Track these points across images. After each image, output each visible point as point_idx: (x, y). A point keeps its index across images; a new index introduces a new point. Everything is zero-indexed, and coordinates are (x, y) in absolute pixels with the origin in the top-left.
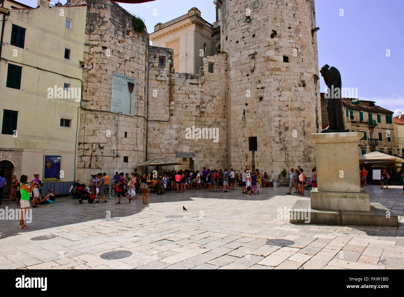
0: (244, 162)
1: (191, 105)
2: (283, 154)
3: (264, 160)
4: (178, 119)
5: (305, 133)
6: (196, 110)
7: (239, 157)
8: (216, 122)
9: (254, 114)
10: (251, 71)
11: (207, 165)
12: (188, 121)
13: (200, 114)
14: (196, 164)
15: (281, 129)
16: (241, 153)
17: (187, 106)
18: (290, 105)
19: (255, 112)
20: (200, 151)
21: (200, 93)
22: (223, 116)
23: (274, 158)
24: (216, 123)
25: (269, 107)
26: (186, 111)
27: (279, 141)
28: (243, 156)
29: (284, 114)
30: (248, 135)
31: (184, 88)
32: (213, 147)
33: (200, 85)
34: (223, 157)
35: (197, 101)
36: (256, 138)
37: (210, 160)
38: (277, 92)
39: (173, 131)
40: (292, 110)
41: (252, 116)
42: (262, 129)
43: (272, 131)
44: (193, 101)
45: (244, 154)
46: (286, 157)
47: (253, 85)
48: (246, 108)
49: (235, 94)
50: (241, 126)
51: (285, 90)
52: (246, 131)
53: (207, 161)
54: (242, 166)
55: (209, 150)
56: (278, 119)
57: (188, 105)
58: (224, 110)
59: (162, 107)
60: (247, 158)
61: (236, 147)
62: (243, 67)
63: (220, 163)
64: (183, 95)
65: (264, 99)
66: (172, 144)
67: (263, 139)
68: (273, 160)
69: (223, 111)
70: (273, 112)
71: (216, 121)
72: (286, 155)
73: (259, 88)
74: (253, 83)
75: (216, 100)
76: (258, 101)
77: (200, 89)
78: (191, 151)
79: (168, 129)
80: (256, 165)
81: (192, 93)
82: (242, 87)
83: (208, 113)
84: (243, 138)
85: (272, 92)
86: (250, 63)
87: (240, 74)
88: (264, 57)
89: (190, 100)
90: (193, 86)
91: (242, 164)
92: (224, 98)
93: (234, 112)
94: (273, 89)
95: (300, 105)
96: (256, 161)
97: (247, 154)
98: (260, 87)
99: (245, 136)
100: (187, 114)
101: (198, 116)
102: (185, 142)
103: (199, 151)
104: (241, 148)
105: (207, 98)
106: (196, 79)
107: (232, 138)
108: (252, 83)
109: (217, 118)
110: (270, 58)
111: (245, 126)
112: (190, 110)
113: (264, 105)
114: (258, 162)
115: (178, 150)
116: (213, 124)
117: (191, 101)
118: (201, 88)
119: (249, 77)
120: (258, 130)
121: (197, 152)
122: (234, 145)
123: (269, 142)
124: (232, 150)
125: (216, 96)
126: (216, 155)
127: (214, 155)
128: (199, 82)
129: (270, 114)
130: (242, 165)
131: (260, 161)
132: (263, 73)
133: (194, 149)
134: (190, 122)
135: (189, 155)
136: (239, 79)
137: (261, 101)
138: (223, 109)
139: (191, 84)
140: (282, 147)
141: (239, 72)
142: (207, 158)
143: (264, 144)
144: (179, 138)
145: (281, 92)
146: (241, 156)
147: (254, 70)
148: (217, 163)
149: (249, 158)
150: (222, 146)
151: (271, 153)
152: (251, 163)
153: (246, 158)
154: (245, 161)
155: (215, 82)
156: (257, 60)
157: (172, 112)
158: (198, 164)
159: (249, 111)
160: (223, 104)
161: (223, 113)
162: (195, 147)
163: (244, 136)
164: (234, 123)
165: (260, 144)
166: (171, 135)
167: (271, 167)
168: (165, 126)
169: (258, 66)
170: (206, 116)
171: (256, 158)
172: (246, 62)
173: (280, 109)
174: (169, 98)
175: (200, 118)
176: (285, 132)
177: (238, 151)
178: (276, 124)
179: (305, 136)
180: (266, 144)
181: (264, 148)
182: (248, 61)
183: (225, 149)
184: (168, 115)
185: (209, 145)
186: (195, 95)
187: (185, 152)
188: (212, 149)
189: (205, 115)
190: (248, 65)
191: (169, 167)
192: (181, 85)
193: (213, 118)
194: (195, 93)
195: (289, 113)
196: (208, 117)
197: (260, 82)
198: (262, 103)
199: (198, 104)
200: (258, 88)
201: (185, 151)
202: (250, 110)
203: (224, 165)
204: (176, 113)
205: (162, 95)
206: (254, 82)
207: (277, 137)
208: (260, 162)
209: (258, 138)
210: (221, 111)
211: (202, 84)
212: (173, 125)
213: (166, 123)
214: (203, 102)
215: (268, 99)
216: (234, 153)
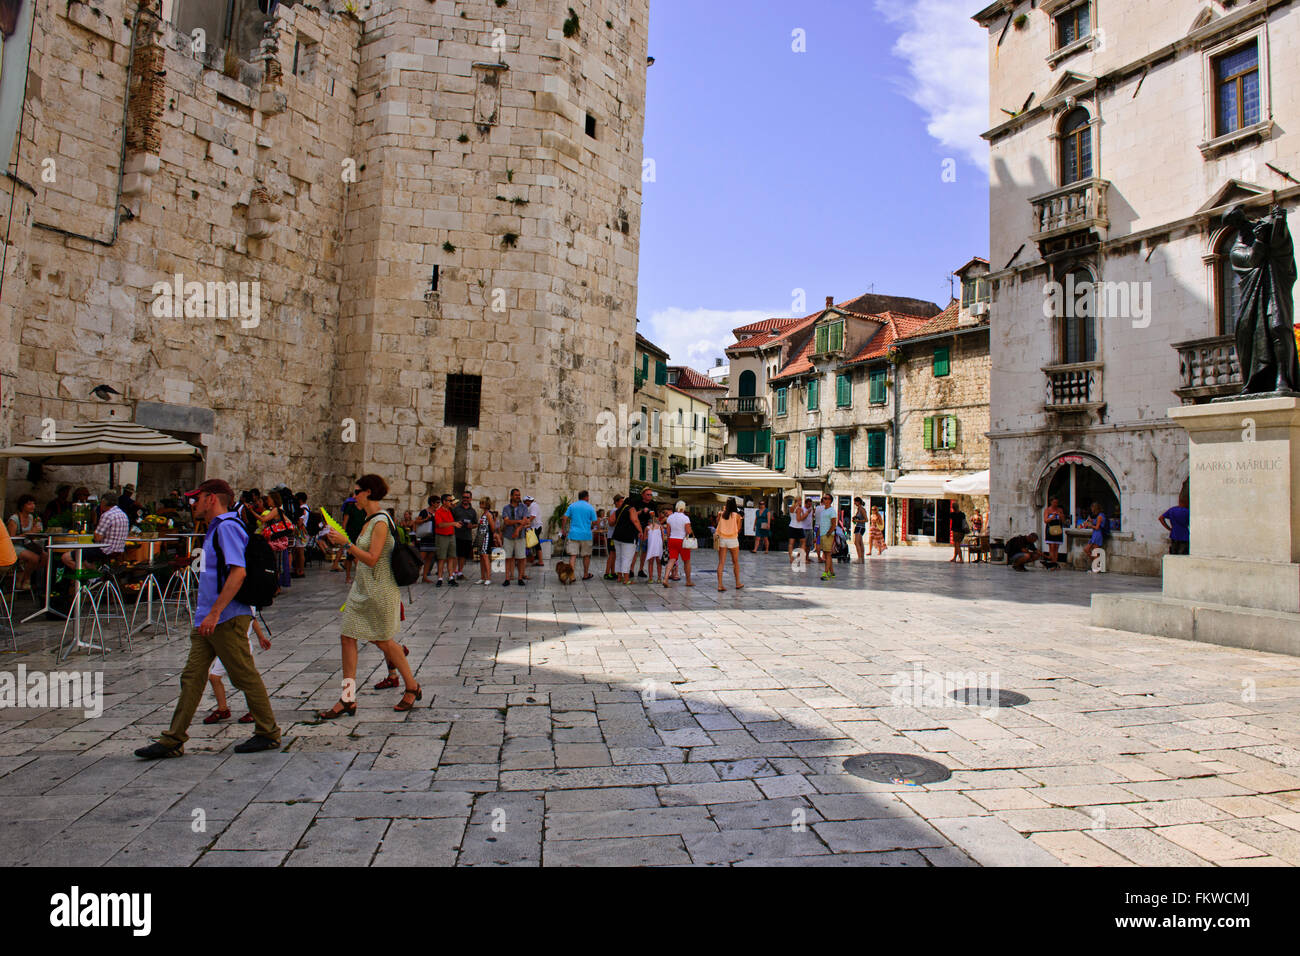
0: (422, 467)
1: (215, 193)
2: (565, 446)
3: (504, 463)
4: (153, 243)
5: (616, 383)
6: (232, 224)
7: (401, 447)
8: (300, 294)
9: (475, 288)
10: (479, 129)
11: (255, 469)
12: (194, 264)
13: (246, 244)
14: (215, 462)
15: (565, 361)
16: (408, 431)
17: (196, 195)
18: (590, 284)
19: (481, 284)
20: (234, 409)
21: (254, 152)
22: (328, 276)
23: (542, 459)
24: (299, 298)
25: (540, 276)
26: (190, 217)
27: (558, 402)
28: (419, 442)
29: (577, 310)
30: (445, 366)
31: (192, 106)
32: (281, 396)
33: (257, 117)
34: (314, 439)
35: (239, 186)
36: (476, 380)
37: (268, 450)
38: (564, 229)
39: (126, 297)
40: (595, 300)
41: (468, 294)
42: (505, 352)
43: (542, 363)
44: (223, 179)
45: (421, 436)
46: (571, 458)
47: (480, 181)
48: (444, 261)
49: (399, 198)
50: (420, 326)
51: (582, 228)
52: (438, 349)
53: (256, 452)
54: (410, 482)
55: (265, 406)
56: (559, 323)
57: (200, 190)
58: (333, 249)
59: (83, 167)
60: (433, 450)
61: (391, 408)
62: (446, 101)
63: (303, 464)
64: (185, 137)
65: (521, 242)
66: (117, 359)
67: (506, 387)
68: (538, 465)
69: (328, 253)
70: (548, 294)
71: (299, 289)
72: (571, 452)
73: (504, 199)
74: (481, 174)
75: (310, 200)
76: (497, 246)
77: (255, 135)
78: (195, 404)
79: (104, 285)
80: (470, 479)
81: (224, 140)
82: (436, 178)
83: (275, 247)
84: (425, 375)
85: (551, 223)
86: (475, 95)
87: (431, 124)
88: (534, 93)
89: (210, 171)
90: (229, 110)
91: (413, 474)
92: (336, 198)
93: (393, 266)
94: (555, 214)
95: (612, 291)
96: (471, 464)
97: (437, 436)
98: (509, 197)
99: (433, 368)
100: (193, 233)
101: (239, 248)
102: (174, 358)
103: (231, 406)
104: (410, 413)
105: (277, 183)
106: (243, 83)
107: (370, 367)
108: (477, 173)
109: (306, 277)
110: (556, 104)
111: (436, 330)
112: (209, 215)
113: (522, 267)
114: (481, 470)
115: (142, 391)
116: (289, 300)
117: (214, 175)
118: (262, 130)
119: (466, 148)
120: (491, 350)
121: (219, 409)
122: (382, 397)
123: (531, 399)
124: (371, 414)
125: (309, 184)
126: (292, 430)
127: (282, 431)
128: (255, 103)
129: (539, 300)
130: (410, 477)
131: (489, 466)
132: (525, 148)
133: (210, 393)
134: (201, 268)
135: (187, 420)
136: (424, 144)
137: (510, 248)
138: (329, 246)
139: (222, 97)
140: (563, 422)
141: (425, 114)
142: (257, 439)
143: (510, 404)
144: (153, 334)
145: (573, 231)
146: (409, 441)
147: (492, 129)
148: (290, 464)
149: (445, 451)
150: (314, 395)
151: (533, 439)
152: (450, 473)
153: (429, 451)
154: (425, 461)
155: (312, 125)
156: (505, 92)
157: (132, 206)
158: (221, 465)
159: (459, 276)
160: (331, 224)
161: (330, 260)
162: (215, 387)
163: (427, 367)
164: (389, 311)
165: (490, 403)
166: (114, 312)
167: (531, 491)
168: (88, 264)
169: (507, 117)
170: (269, 259)
171: (471, 455)
172: (460, 87)
173: (567, 293)
174: (121, 133)
175: (241, 262)
176: (573, 372)
177: (396, 422)
178: (554, 339)
179: (615, 392)
180: (515, 408)
181: (507, 421)
182: (471, 84)
183: (322, 409)
184: (112, 214)
185: (267, 386)
186: (236, 152)
187: (171, 405)
188: (278, 402)
189: (267, 252)
190: (468, 102)
191: (92, 470)
192: (184, 87)
193: (290, 272)
194: (237, 147)
195: (586, 308)
196: (275, 266)
197: (510, 178)
198: (510, 255)
199: (244, 199)
200: (499, 198)
201: (174, 402)
202: (463, 271)
203: (314, 474)
204: (149, 215)
205: (89, 108)
206: (487, 172)
207: (554, 384)
208: (489, 468)
209: (485, 380)
210: (321, 250)
211: (266, 115)
212: (129, 266)
213: (98, 249)
214: (260, 195)
215: (538, 245)
216: (377, 427)
